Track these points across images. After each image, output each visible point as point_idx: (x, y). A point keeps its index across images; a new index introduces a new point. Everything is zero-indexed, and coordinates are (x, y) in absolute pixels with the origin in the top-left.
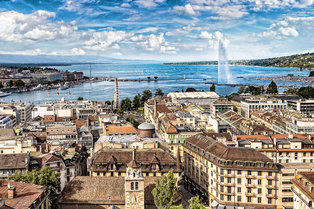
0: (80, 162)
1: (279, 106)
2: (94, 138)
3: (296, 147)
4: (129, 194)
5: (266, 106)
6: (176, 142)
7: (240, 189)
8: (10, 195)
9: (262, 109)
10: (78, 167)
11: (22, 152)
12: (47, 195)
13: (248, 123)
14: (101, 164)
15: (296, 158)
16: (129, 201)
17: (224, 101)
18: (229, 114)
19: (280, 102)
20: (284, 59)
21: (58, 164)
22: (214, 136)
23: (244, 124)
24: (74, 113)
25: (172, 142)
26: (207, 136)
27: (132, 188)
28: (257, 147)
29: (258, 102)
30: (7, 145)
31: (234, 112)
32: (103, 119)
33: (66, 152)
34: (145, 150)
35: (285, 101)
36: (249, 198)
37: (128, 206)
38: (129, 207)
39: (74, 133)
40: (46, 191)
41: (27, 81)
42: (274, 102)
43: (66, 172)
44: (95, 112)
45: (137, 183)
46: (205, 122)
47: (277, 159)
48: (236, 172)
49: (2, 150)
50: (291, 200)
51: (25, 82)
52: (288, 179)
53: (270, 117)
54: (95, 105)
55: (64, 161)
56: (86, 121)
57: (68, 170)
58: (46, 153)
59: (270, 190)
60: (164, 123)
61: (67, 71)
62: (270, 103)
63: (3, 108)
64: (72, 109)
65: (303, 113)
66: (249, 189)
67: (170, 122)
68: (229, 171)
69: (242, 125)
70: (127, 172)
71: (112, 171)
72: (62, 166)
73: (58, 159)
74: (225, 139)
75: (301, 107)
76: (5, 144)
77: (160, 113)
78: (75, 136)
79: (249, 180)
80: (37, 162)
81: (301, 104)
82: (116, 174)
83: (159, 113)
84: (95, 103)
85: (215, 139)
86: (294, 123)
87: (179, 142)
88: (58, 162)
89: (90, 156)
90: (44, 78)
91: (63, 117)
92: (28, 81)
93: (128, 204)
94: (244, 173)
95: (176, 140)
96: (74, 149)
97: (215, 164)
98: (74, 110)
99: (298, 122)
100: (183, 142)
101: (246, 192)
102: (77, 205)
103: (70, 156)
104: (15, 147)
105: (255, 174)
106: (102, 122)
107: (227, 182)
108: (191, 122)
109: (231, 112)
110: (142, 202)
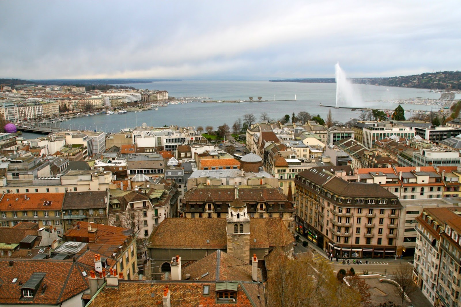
0: (169, 201)
1: (406, 134)
2: (185, 172)
3: (423, 181)
4: (231, 238)
5: (392, 134)
6: (286, 178)
7: (359, 230)
8: (91, 239)
9: (387, 138)
10: (167, 208)
11: (99, 189)
12: (134, 239)
13: (371, 154)
14: (196, 203)
15: (422, 194)
16: (231, 246)
17: (344, 128)
18: (348, 144)
19: (407, 130)
20: (413, 77)
21: (144, 203)
22: (332, 170)
23: (367, 156)
24: (160, 143)
25: (281, 177)
26: (324, 170)
27: (236, 231)
28: (380, 183)
29: (383, 129)
30: (81, 180)
31: (355, 141)
32: (196, 149)
33: (153, 190)
34: (249, 187)
35: (413, 128)
36: (368, 240)
37: (230, 251)
38: (232, 252)
39: (160, 167)
40: (133, 235)
41: (97, 102)
42: (401, 130)
43: (153, 213)
44: (185, 141)
45: (242, 225)
46: (321, 152)
47: (401, 195)
48: (356, 211)
49: (75, 187)
50: (413, 239)
51: (95, 104)
52: (413, 217)
53: (395, 147)
54: (185, 132)
55: (151, 200)
56: (175, 152)
57: (156, 211)
58: (129, 191)
59: (391, 230)
60: (272, 154)
61: (147, 89)
62: (396, 130)
63: (71, 136)
64: (156, 137)
65: (432, 143)
66: (369, 230)
67: (280, 153)
68: (348, 211)
69: (365, 157)
70: (229, 213)
71: (209, 211)
72: (148, 206)
73: (144, 198)
74: (344, 174)
75: (430, 135)
76: (78, 180)
77: (267, 142)
78: (162, 170)
79: (370, 220)
80: (119, 201)
81: (430, 132)
82: (214, 216)
83: (265, 142)
84: (185, 130)
85: (333, 173)
86: (422, 154)
87: (290, 177)
88: (143, 202)
89: (181, 195)
90: (119, 99)
91: (146, 147)
92: (99, 102)
93: (230, 249)
94: (365, 212)
95: (286, 175)
96: (162, 186)
97: (332, 202)
98: (159, 139)
99: (426, 153)
100: (295, 178)
101: (365, 233)
102: (169, 251)
103: (157, 195)
104: (91, 183)
105: (376, 212)
106: (196, 154)
107: (345, 222)
108: (305, 153)
109: (352, 141)
110: (247, 246)
